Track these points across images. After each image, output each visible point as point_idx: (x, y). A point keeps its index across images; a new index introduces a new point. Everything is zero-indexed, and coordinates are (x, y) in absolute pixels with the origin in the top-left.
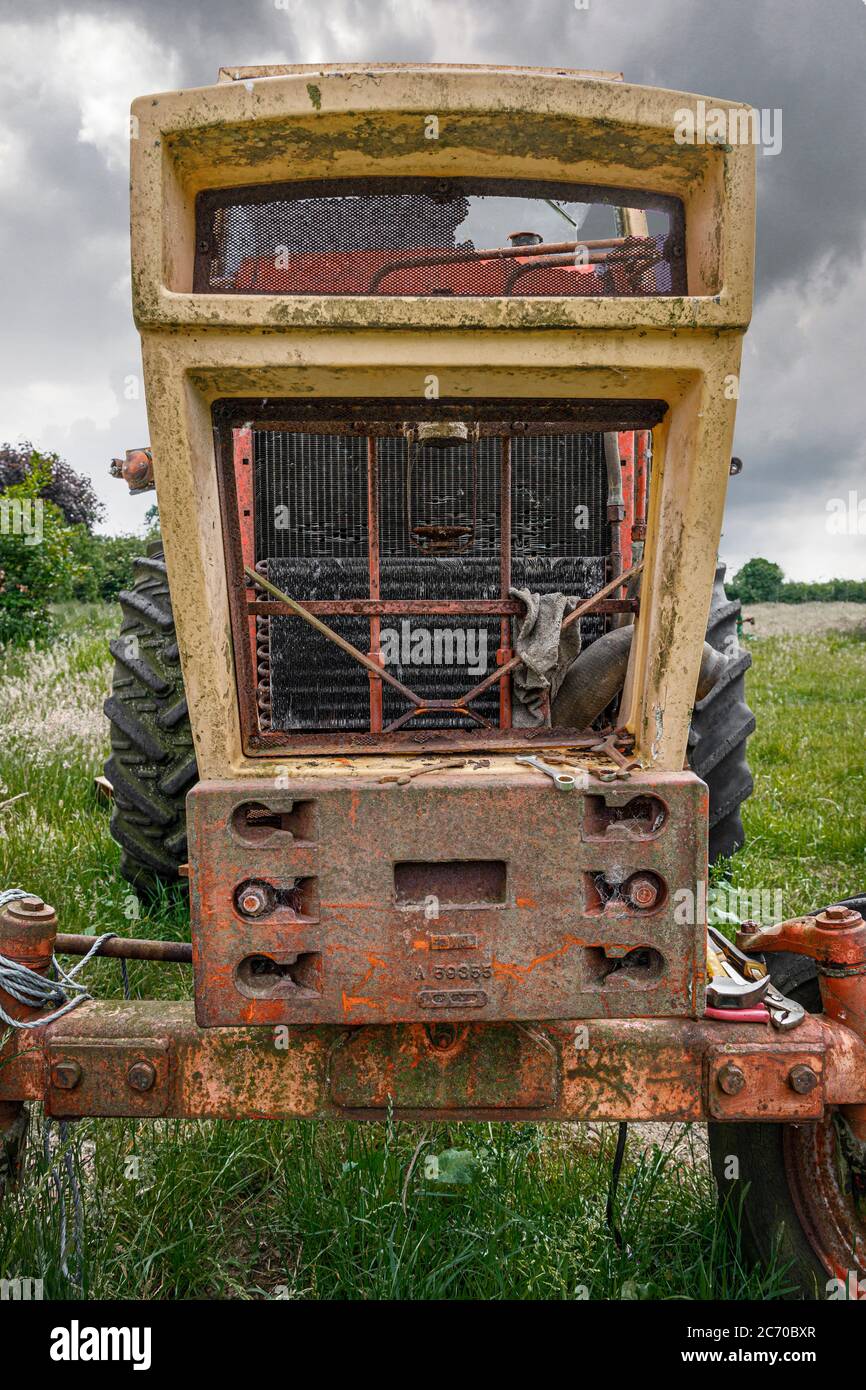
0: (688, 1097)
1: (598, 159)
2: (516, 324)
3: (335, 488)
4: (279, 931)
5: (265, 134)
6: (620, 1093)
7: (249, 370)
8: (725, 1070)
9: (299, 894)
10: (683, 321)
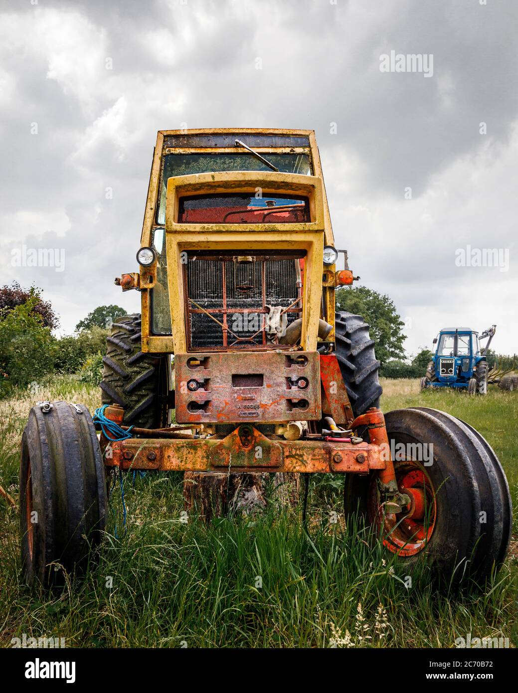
0: (325, 465)
1: (284, 189)
2: (263, 230)
3: (211, 279)
4: (199, 395)
5: (200, 186)
6: (303, 463)
7: (194, 242)
8: (336, 455)
9: (205, 384)
10: (307, 229)
